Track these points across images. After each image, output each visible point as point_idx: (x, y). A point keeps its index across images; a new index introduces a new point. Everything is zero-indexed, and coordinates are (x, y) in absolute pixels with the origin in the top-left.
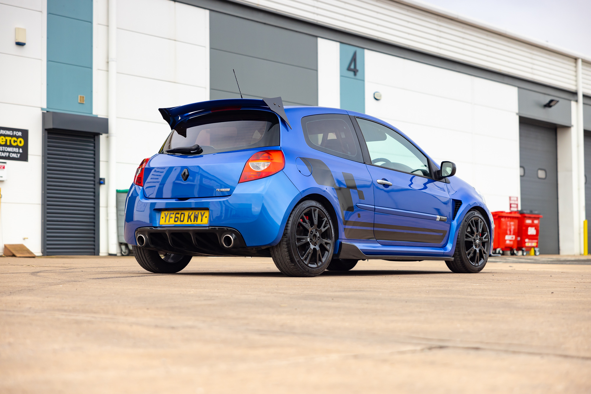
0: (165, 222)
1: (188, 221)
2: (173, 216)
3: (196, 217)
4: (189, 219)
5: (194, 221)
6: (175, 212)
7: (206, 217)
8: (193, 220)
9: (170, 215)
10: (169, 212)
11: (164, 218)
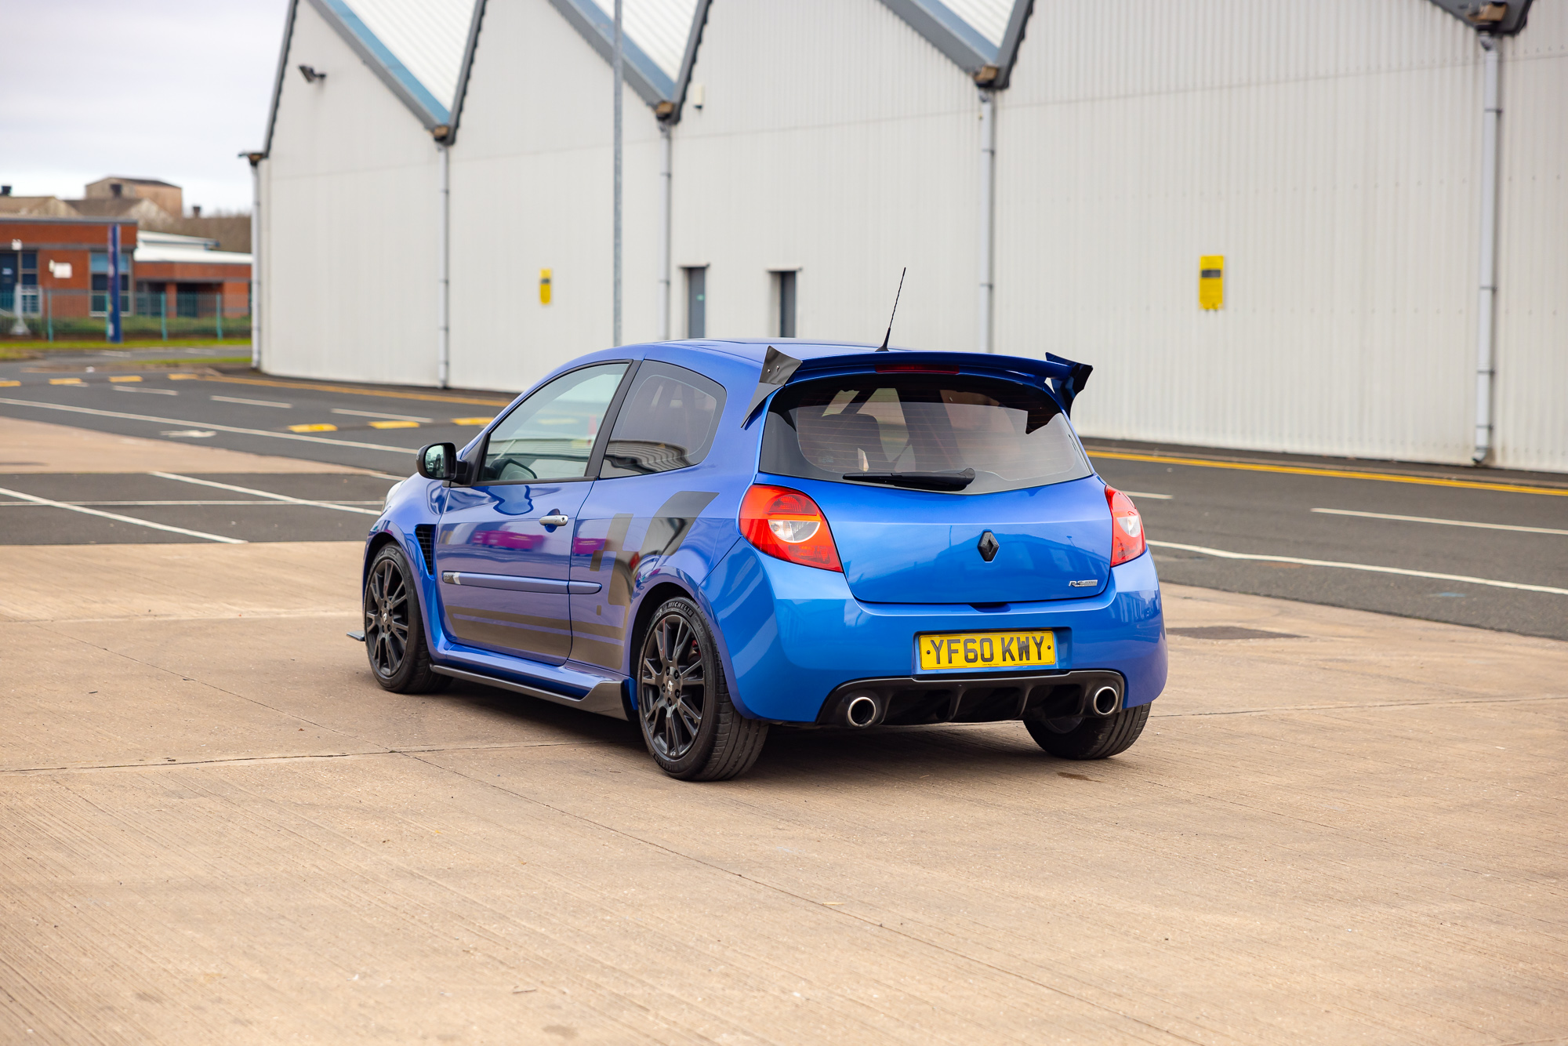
0: (939, 662)
1: (1004, 660)
2: (960, 647)
3: (1024, 650)
4: (1007, 655)
5: (1021, 659)
6: (963, 637)
7: (1049, 648)
8: (1016, 654)
9: (949, 647)
10: (946, 639)
11: (933, 652)
